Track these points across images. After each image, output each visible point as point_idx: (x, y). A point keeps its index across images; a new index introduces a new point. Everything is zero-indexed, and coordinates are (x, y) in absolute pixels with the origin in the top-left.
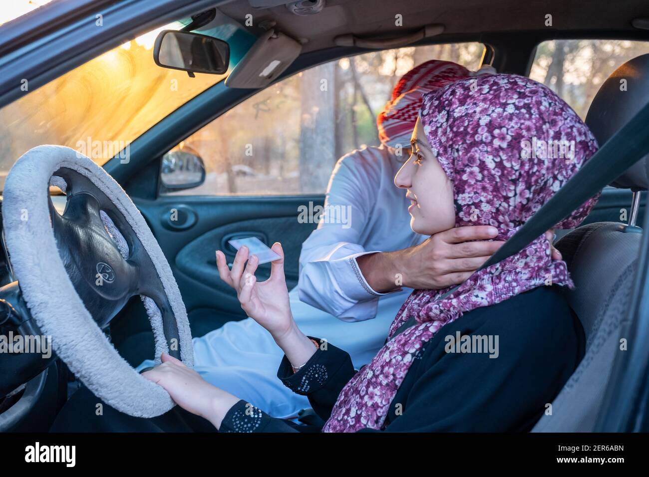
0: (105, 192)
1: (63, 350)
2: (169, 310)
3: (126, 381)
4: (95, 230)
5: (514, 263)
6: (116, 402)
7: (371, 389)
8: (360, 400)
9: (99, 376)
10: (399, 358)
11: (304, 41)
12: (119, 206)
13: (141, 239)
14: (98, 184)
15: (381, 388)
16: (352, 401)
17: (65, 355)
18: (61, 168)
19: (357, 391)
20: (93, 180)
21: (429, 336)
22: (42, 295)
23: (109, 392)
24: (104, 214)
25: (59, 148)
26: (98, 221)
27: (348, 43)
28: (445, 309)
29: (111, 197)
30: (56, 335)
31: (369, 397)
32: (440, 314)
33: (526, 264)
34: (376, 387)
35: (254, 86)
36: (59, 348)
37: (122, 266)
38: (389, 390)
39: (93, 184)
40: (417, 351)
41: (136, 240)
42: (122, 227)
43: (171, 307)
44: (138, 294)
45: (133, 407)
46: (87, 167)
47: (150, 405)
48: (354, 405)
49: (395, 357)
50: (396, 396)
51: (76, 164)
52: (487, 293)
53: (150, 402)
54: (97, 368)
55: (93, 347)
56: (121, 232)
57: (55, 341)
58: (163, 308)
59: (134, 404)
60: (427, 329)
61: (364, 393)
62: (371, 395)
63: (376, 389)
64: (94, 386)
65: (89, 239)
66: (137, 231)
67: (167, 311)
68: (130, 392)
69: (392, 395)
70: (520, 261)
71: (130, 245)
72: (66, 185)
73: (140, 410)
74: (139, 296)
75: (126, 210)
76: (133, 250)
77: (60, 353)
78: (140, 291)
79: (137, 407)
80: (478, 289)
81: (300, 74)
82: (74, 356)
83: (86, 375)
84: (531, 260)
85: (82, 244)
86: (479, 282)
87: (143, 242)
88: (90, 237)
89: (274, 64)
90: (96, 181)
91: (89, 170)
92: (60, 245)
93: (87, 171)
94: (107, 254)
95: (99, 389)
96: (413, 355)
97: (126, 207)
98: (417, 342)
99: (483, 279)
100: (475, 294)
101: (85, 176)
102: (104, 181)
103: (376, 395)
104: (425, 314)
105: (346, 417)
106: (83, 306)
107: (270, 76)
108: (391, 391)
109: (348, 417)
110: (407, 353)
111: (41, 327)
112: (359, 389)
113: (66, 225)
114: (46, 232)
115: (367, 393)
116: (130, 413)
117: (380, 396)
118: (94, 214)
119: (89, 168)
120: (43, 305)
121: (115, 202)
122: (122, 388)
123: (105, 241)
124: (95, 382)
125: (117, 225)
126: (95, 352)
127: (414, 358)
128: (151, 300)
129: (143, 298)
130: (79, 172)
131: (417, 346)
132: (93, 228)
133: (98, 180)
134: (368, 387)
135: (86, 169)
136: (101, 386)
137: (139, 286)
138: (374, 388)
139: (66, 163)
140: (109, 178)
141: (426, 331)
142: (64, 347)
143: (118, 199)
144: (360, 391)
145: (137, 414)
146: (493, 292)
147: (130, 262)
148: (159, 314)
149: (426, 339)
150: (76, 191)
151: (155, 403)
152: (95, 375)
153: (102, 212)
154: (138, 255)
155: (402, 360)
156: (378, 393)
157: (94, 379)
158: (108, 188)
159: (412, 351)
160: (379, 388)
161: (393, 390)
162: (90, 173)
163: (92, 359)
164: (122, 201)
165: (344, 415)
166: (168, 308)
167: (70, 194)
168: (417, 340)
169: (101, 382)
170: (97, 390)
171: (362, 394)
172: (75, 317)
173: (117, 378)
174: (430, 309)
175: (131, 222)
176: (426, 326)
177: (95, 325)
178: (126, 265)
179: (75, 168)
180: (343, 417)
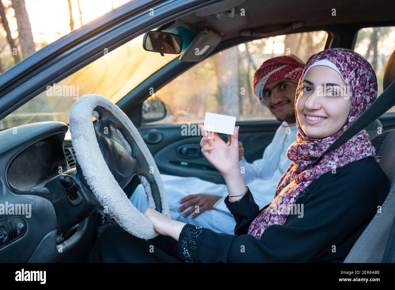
0: (119, 119)
1: (104, 201)
2: (154, 183)
3: (137, 218)
4: (115, 139)
5: (350, 147)
6: (131, 230)
7: (272, 218)
8: (266, 224)
9: (123, 216)
10: (288, 200)
11: (223, 34)
12: (126, 127)
13: (138, 144)
14: (115, 115)
15: (278, 217)
16: (261, 226)
17: (105, 204)
18: (97, 106)
19: (264, 220)
20: (113, 112)
21: (304, 188)
22: (93, 172)
23: (128, 224)
24: (118, 131)
25: (96, 96)
26: (116, 135)
27: (248, 34)
28: (313, 171)
29: (122, 122)
30: (101, 194)
31: (271, 222)
32: (311, 175)
33: (356, 148)
34: (275, 217)
35: (195, 60)
36: (102, 201)
37: (129, 159)
38: (283, 218)
39: (113, 115)
40: (297, 196)
41: (135, 145)
42: (128, 138)
43: (155, 182)
44: (136, 175)
45: (139, 233)
46: (109, 106)
47: (149, 232)
48: (262, 228)
49: (285, 200)
50: (286, 221)
51: (104, 104)
52: (335, 162)
53: (149, 230)
54: (122, 211)
55: (119, 200)
56: (127, 140)
57: (100, 197)
58: (151, 182)
59: (141, 231)
60: (303, 185)
61: (268, 221)
62: (272, 221)
63: (275, 218)
64: (120, 221)
65: (113, 144)
66: (136, 140)
67: (153, 183)
68: (139, 225)
69: (284, 220)
70: (353, 146)
71: (132, 148)
72: (99, 115)
73: (143, 235)
74: (137, 175)
75: (130, 129)
76: (134, 150)
77: (102, 203)
78: (138, 173)
79: (142, 233)
80: (331, 160)
81: (220, 53)
82: (110, 204)
83: (116, 215)
84: (358, 146)
85: (110, 146)
86: (332, 156)
87: (139, 146)
88: (113, 143)
89: (207, 47)
90: (114, 113)
91: (111, 107)
92: (100, 146)
93: (109, 108)
94: (122, 152)
95: (123, 222)
96: (295, 198)
97: (130, 127)
98: (297, 192)
99: (334, 155)
100: (329, 163)
101: (108, 111)
102: (119, 113)
103: (275, 221)
104: (302, 177)
105: (258, 235)
106: (114, 178)
107: (204, 54)
108: (284, 218)
109: (260, 234)
110: (292, 197)
111: (92, 190)
112: (265, 219)
113: (101, 137)
114: (94, 139)
115: (270, 220)
116: (138, 236)
117: (278, 221)
118: (113, 131)
119: (111, 106)
120: (94, 178)
121: (124, 124)
122: (134, 222)
123: (120, 145)
124: (120, 219)
125: (125, 137)
126: (121, 202)
127: (296, 200)
128: (144, 178)
129: (139, 177)
130: (106, 108)
131: (298, 194)
132: (114, 138)
133: (115, 112)
134: (270, 217)
135: (109, 107)
136: (124, 221)
137: (138, 170)
138: (274, 217)
139: (99, 103)
140: (121, 111)
141: (303, 186)
142: (105, 200)
143: (126, 123)
144: (266, 220)
145: (142, 237)
146: (339, 162)
147: (133, 157)
148: (149, 185)
149: (302, 190)
150: (104, 119)
151: (151, 231)
152: (121, 214)
153: (117, 130)
154: (137, 153)
155: (289, 201)
156: (277, 220)
157: (120, 217)
158: (121, 117)
159: (295, 196)
160: (277, 217)
161: (285, 218)
162: (111, 109)
163: (119, 206)
164: (127, 124)
165: (257, 233)
166: (154, 181)
167: (101, 121)
168: (297, 191)
169: (124, 218)
170: (121, 223)
171: (267, 221)
172: (110, 184)
173: (132, 217)
174: (305, 174)
175: (132, 135)
176: (302, 183)
177: (120, 188)
178: (131, 158)
179: (104, 106)
180: (256, 235)
